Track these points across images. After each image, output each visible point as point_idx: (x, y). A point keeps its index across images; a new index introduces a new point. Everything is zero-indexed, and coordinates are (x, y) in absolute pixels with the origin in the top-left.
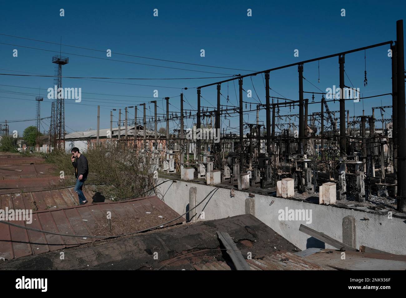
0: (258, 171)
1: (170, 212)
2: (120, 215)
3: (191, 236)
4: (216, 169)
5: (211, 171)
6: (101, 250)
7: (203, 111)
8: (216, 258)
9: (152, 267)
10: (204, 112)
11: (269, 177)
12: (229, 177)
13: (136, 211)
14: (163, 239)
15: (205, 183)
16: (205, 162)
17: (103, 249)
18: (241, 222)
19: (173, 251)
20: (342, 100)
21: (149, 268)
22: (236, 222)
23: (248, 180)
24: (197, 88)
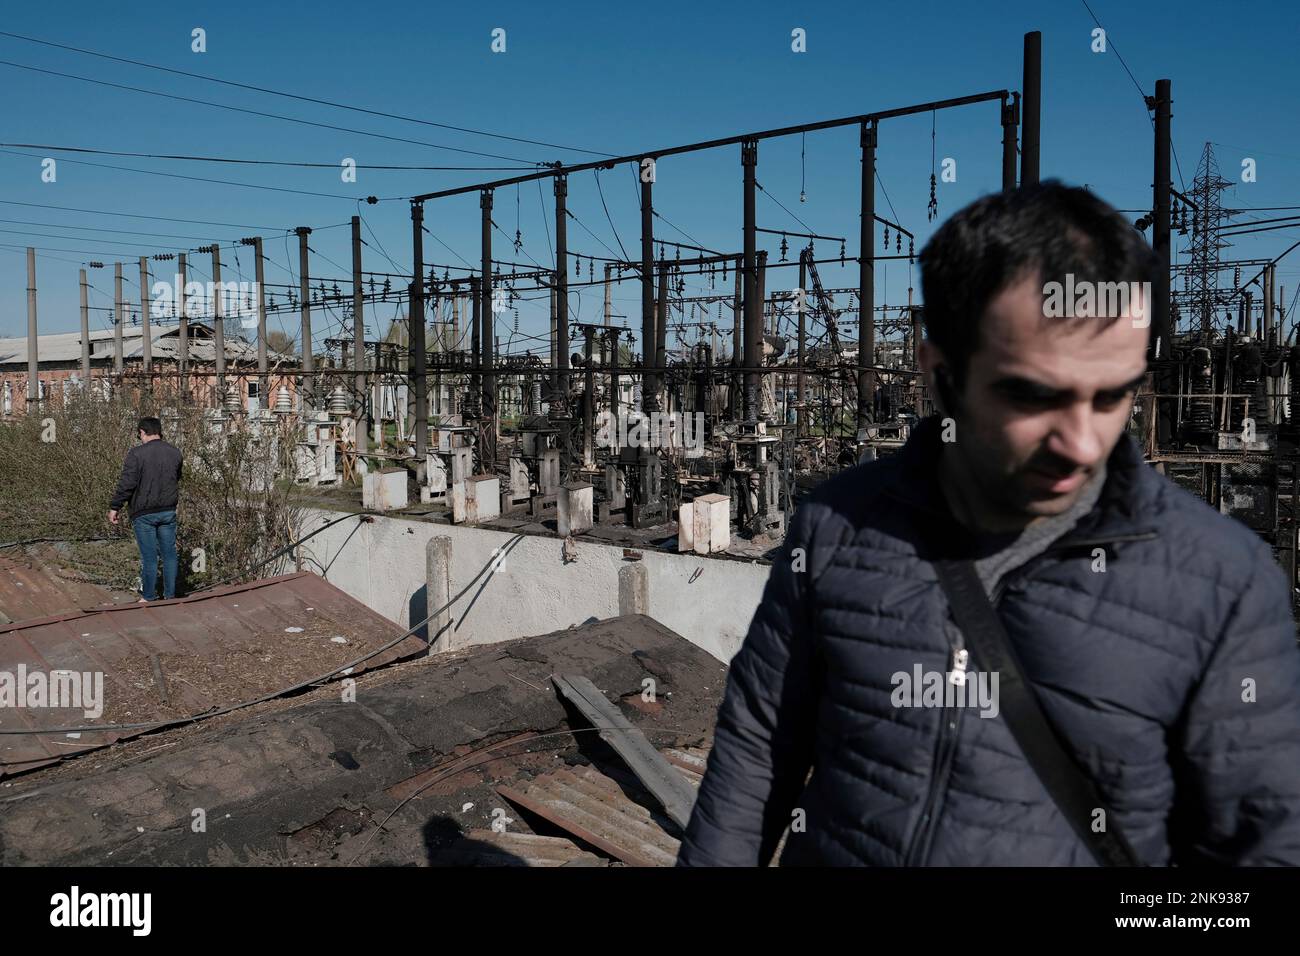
0: (618, 474)
1: (370, 622)
2: (192, 644)
3: (474, 698)
4: (481, 473)
5: (468, 479)
6: (175, 773)
7: (432, 278)
8: (560, 756)
9: (363, 807)
10: (435, 284)
11: (654, 493)
12: (525, 497)
13: (247, 627)
14: (384, 716)
15: (449, 519)
16: (444, 447)
17: (181, 767)
18: (618, 641)
19: (425, 751)
20: (866, 260)
21: (356, 812)
22: (605, 642)
23: (589, 505)
24: (411, 201)
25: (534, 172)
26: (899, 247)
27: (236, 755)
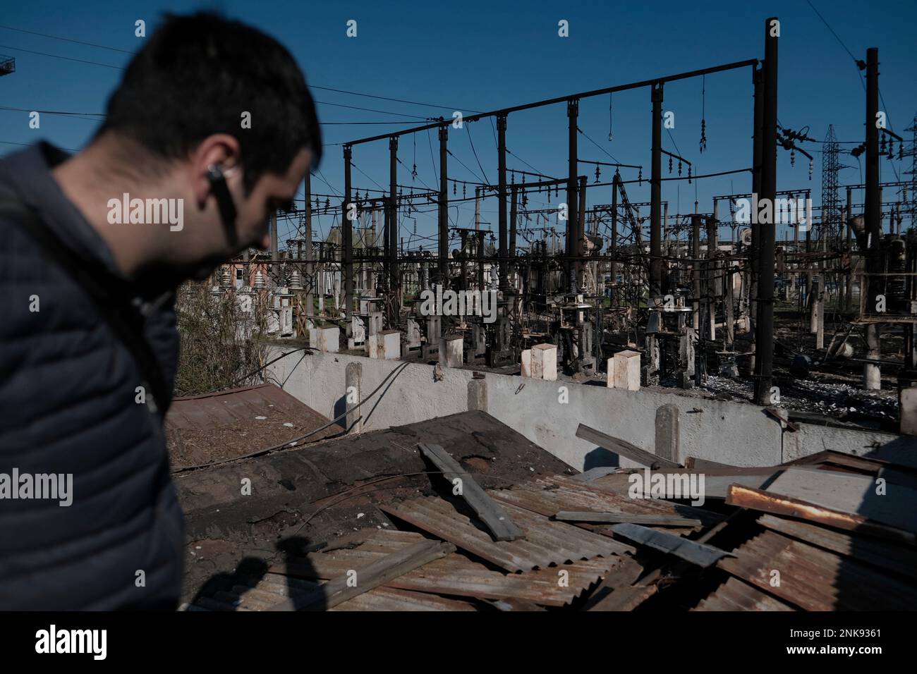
0: (481, 331)
1: (308, 415)
2: (198, 424)
3: (368, 454)
4: (388, 329)
5: (379, 333)
6: (187, 486)
7: (357, 197)
8: (420, 491)
9: (298, 512)
10: (359, 201)
11: (505, 344)
12: (418, 346)
13: (232, 415)
14: (312, 462)
15: (367, 356)
16: (363, 312)
17: (191, 483)
18: (463, 425)
19: (335, 482)
20: (656, 181)
21: (293, 514)
22: (455, 425)
23: (461, 351)
24: (344, 146)
25: (425, 124)
26: (680, 172)
27: (223, 478)
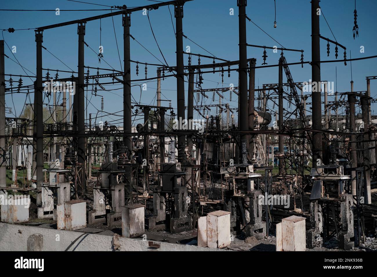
0: (161, 199)
4: (75, 199)
5: (67, 202)
7: (48, 77)
11: (183, 211)
12: (103, 214)
15: (54, 226)
16: (52, 183)
20: (316, 63)
23: (142, 218)
24: (35, 31)
26: (337, 55)
